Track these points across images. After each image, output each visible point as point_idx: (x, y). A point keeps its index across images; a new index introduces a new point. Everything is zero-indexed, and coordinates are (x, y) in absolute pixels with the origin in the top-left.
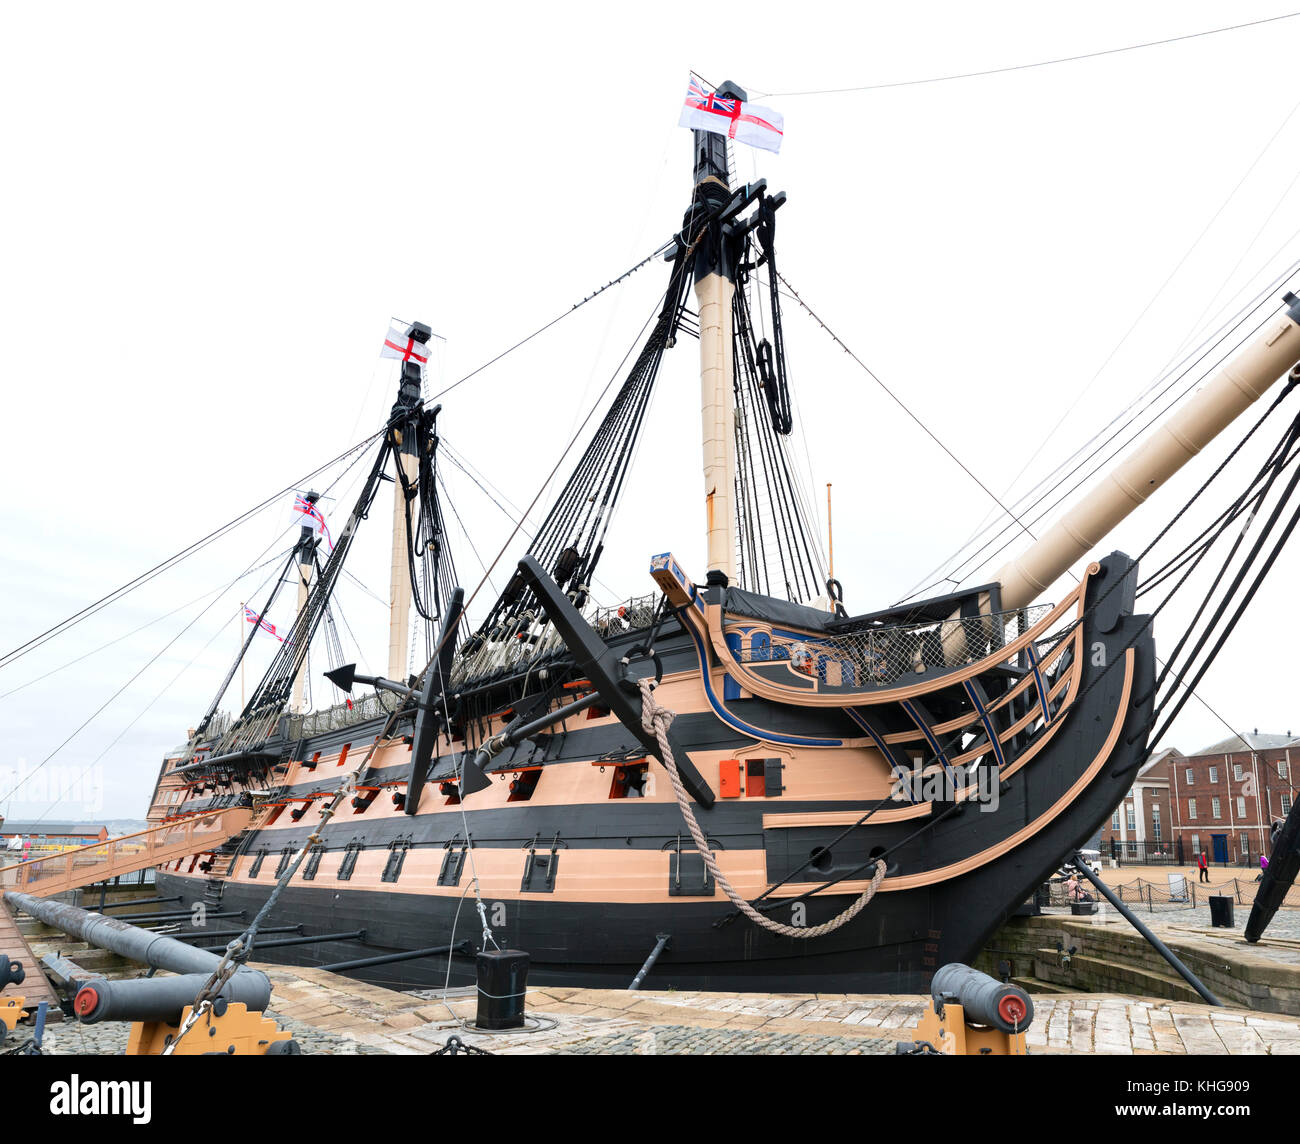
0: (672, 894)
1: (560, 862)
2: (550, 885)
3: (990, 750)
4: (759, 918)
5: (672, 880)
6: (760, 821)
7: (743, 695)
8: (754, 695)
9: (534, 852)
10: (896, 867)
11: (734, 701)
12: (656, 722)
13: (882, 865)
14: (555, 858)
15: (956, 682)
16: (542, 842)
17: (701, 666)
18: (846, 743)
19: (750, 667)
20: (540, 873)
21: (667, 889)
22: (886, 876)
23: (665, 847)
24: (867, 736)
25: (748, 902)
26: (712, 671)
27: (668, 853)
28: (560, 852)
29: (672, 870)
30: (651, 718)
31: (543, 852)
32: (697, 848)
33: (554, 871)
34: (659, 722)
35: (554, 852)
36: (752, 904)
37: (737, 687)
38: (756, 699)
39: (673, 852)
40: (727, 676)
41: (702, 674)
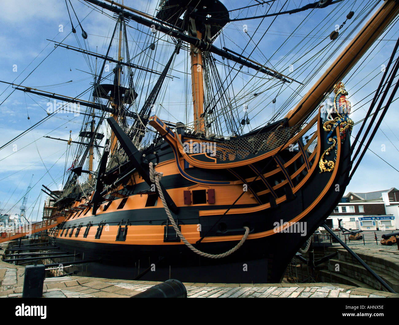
0: (165, 241)
1: (128, 230)
2: (124, 238)
3: (287, 182)
4: (197, 251)
5: (165, 236)
6: (198, 213)
7: (190, 166)
8: (194, 166)
9: (120, 226)
10: (253, 229)
11: (187, 170)
12: (155, 178)
13: (247, 229)
14: (127, 229)
15: (270, 156)
16: (123, 223)
17: (175, 158)
18: (231, 183)
19: (192, 156)
20: (122, 235)
21: (163, 239)
22: (249, 233)
23: (162, 224)
24: (239, 180)
25: (191, 244)
26: (179, 159)
27: (164, 226)
28: (129, 226)
29: (165, 233)
30: (153, 177)
31: (123, 226)
32: (172, 224)
33: (126, 234)
34: (156, 178)
35: (126, 226)
36: (193, 245)
37: (188, 164)
38: (195, 168)
39: (165, 226)
40: (185, 160)
41: (176, 160)
